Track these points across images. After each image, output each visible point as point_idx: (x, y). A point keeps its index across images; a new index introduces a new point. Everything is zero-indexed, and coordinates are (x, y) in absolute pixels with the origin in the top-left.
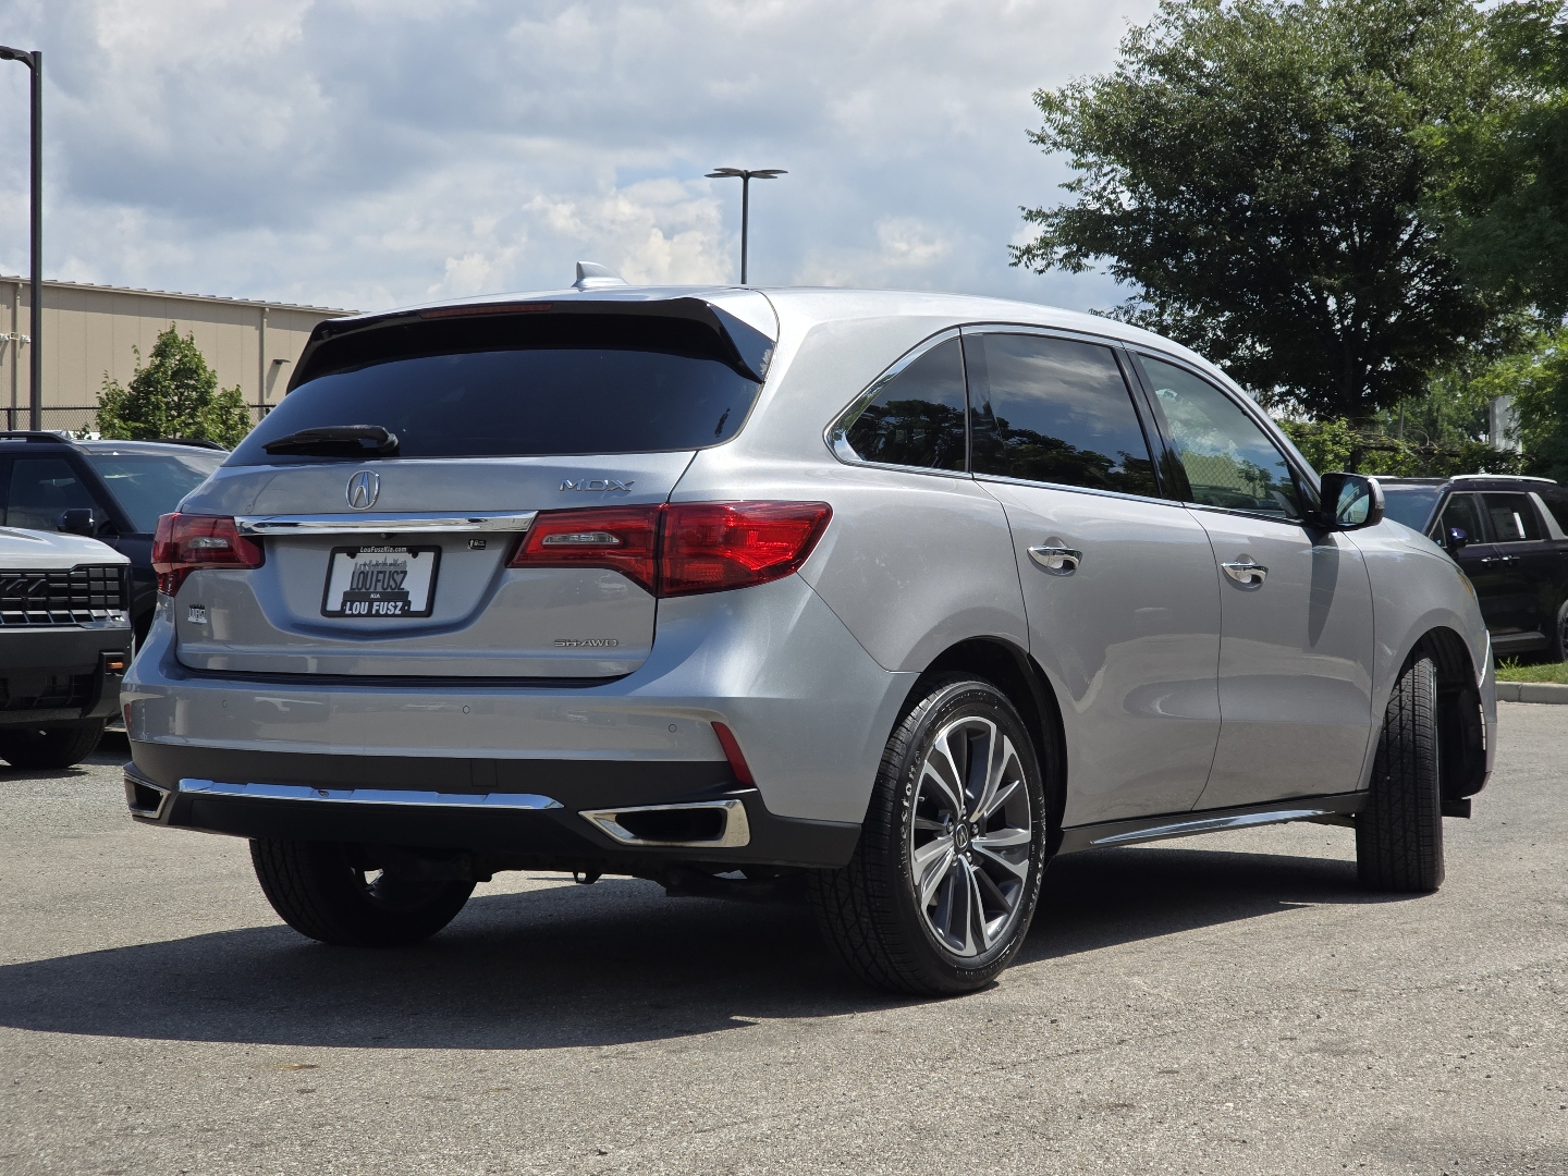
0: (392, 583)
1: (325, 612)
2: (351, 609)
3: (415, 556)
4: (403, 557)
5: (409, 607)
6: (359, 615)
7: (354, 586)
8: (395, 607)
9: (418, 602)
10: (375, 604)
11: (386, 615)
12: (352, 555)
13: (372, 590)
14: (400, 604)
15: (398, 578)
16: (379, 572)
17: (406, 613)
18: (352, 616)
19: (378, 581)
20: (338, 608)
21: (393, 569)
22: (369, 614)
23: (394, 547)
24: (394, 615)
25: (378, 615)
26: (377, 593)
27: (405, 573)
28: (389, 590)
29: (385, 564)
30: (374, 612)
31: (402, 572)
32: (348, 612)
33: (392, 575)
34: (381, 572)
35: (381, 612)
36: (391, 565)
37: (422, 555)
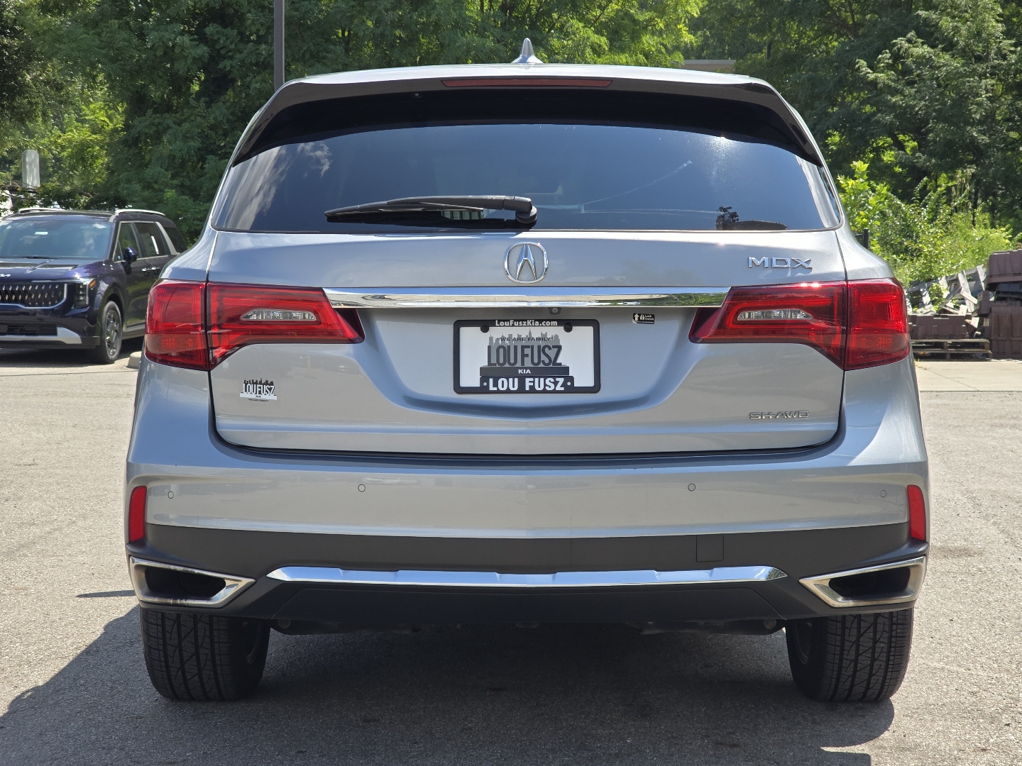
0: (543, 357)
1: (459, 389)
2: (496, 384)
3: (568, 329)
4: (553, 331)
5: (573, 383)
6: (508, 391)
7: (494, 361)
8: (556, 383)
9: (584, 377)
10: (528, 380)
11: (544, 391)
12: (485, 330)
13: (519, 364)
14: (561, 380)
15: (552, 353)
16: (523, 347)
17: (570, 389)
18: (498, 392)
19: (524, 356)
20: (476, 383)
21: (542, 343)
22: (521, 390)
23: (540, 321)
24: (554, 392)
25: (533, 390)
26: (526, 368)
27: (559, 348)
28: (541, 365)
29: (530, 339)
30: (527, 389)
31: (554, 347)
32: (492, 388)
33: (541, 350)
34: (528, 347)
35: (537, 388)
36: (538, 339)
37: (577, 330)
